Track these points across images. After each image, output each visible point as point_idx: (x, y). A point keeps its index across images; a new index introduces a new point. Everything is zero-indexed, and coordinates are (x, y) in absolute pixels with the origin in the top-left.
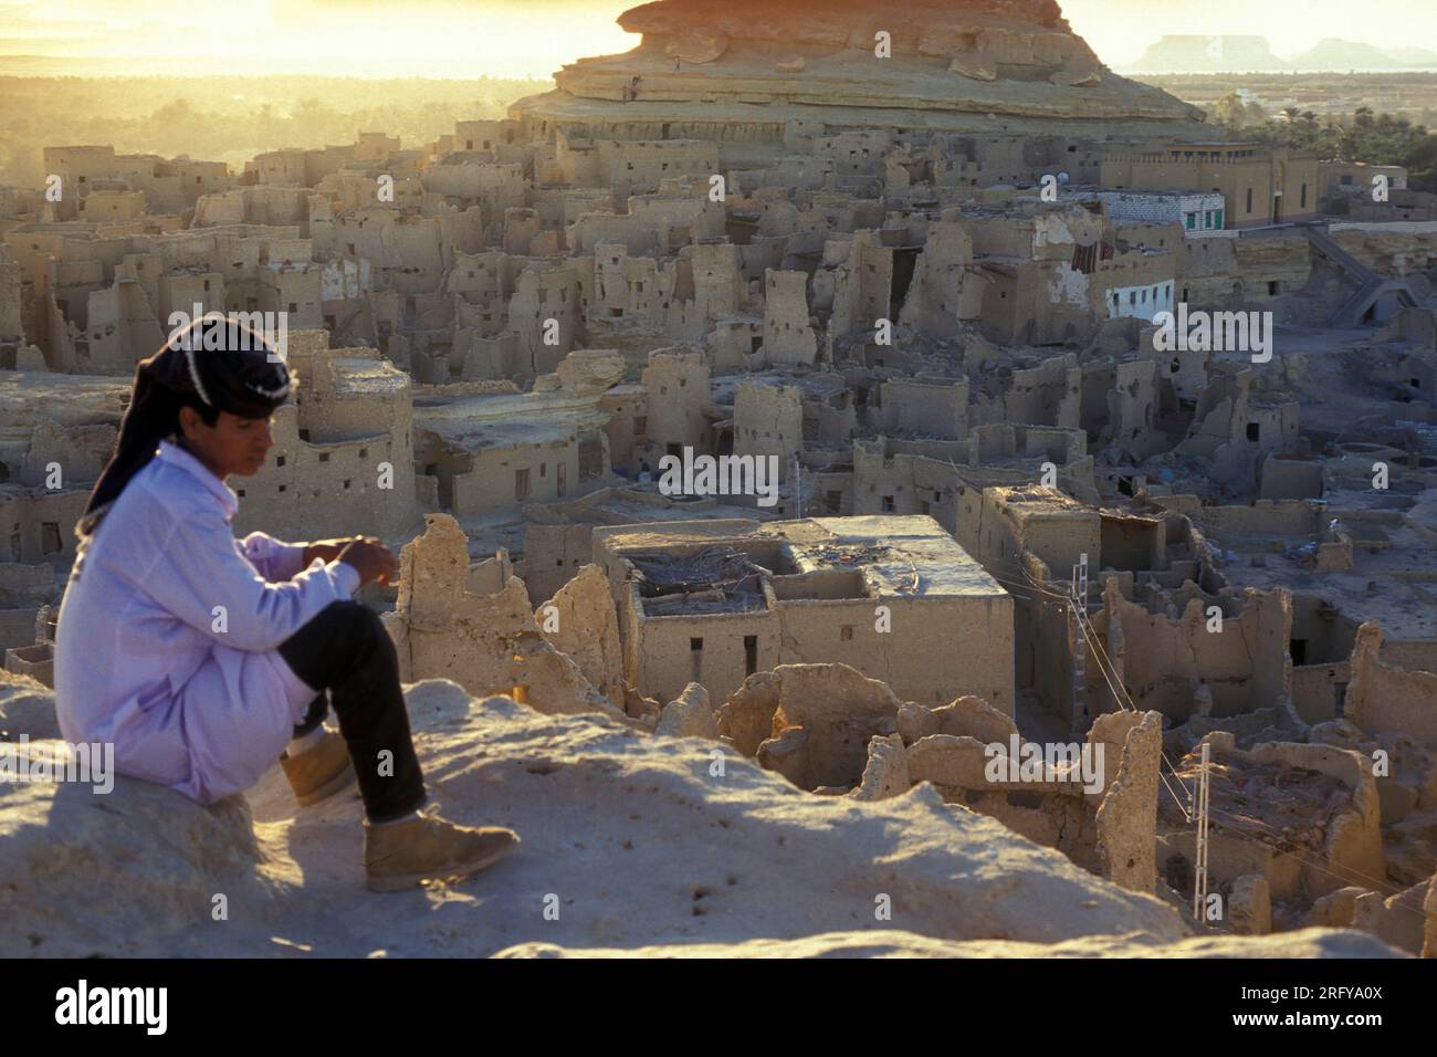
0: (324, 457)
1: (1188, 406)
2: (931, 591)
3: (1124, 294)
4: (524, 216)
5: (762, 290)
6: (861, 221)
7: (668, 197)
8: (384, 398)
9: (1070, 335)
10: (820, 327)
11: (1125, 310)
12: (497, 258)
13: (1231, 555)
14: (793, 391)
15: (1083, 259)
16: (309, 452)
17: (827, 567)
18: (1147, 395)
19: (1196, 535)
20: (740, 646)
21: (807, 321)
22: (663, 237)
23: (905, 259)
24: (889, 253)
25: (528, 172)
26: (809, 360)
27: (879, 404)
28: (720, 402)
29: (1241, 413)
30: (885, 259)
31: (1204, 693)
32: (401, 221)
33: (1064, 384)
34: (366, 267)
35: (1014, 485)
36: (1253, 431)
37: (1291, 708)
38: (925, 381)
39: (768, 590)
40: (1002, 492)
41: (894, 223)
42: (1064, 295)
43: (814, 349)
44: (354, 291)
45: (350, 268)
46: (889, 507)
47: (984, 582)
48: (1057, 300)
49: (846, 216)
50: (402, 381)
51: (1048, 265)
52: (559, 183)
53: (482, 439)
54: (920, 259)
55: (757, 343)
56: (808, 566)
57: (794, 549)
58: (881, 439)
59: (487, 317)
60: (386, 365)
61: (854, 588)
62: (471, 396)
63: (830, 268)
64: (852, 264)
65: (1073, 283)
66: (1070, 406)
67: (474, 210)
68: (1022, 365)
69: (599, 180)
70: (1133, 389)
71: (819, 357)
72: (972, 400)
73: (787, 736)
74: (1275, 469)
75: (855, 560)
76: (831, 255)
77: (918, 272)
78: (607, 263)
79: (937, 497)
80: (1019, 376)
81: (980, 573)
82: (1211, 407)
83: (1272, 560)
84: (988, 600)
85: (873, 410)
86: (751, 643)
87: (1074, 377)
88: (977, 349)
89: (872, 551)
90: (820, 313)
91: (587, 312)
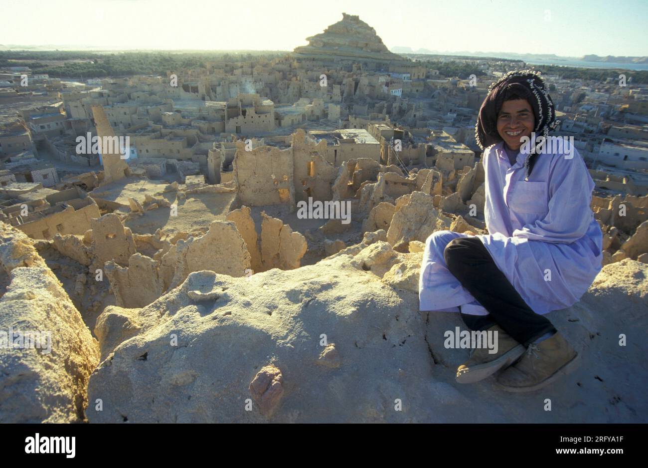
0: (259, 117)
1: (404, 111)
2: (366, 143)
3: (394, 91)
4: (290, 74)
5: (332, 88)
6: (349, 77)
7: (315, 71)
8: (269, 106)
9: (384, 98)
10: (342, 95)
11: (394, 94)
12: (286, 81)
13: (415, 137)
14: (339, 106)
15: (387, 84)
16: (257, 116)
17: (348, 138)
18: (397, 109)
19: (410, 133)
20: (334, 151)
21: (340, 94)
22: (315, 78)
23: (357, 84)
24: (354, 82)
25: (290, 66)
26: (340, 100)
27: (352, 109)
28: (326, 108)
29: (413, 112)
30: (353, 84)
31: (411, 161)
32: (269, 74)
33: (384, 106)
34: (263, 83)
35: (379, 124)
36: (415, 116)
37: (426, 164)
38: (360, 105)
39: (338, 141)
40: (377, 125)
41: (355, 77)
42: (383, 91)
43: (341, 99)
44: (261, 87)
45: (261, 83)
46: (355, 127)
47: (375, 141)
48: (382, 91)
49: (346, 75)
50: (272, 103)
51: (381, 86)
52: (295, 69)
53: (286, 113)
54: (359, 84)
55: (331, 98)
56: (345, 138)
57: (342, 135)
58: (354, 116)
59: (284, 92)
60: (269, 100)
61: (353, 141)
62: (284, 106)
63: (344, 85)
64: (348, 84)
65: (385, 88)
66: (385, 110)
67: (281, 73)
68: (377, 103)
69: (302, 68)
70: (395, 108)
71: (342, 100)
72: (368, 109)
73: (359, 171)
74: (418, 123)
75: (353, 137)
76: (344, 83)
77: (359, 86)
78: (305, 83)
79: (364, 126)
80: (377, 105)
81: (374, 140)
82: (408, 111)
83: (422, 138)
84: (376, 144)
85: (351, 110)
86: (336, 151)
87: (386, 105)
88: (369, 100)
89: (356, 136)
90: (342, 93)
91: (302, 91)
